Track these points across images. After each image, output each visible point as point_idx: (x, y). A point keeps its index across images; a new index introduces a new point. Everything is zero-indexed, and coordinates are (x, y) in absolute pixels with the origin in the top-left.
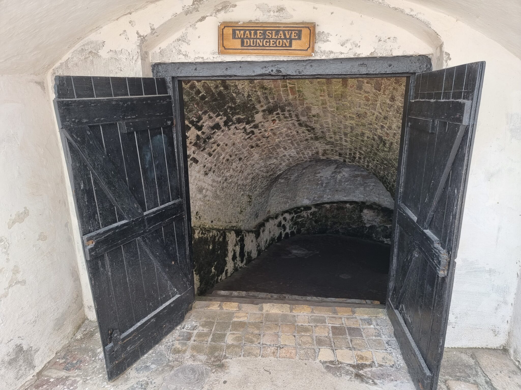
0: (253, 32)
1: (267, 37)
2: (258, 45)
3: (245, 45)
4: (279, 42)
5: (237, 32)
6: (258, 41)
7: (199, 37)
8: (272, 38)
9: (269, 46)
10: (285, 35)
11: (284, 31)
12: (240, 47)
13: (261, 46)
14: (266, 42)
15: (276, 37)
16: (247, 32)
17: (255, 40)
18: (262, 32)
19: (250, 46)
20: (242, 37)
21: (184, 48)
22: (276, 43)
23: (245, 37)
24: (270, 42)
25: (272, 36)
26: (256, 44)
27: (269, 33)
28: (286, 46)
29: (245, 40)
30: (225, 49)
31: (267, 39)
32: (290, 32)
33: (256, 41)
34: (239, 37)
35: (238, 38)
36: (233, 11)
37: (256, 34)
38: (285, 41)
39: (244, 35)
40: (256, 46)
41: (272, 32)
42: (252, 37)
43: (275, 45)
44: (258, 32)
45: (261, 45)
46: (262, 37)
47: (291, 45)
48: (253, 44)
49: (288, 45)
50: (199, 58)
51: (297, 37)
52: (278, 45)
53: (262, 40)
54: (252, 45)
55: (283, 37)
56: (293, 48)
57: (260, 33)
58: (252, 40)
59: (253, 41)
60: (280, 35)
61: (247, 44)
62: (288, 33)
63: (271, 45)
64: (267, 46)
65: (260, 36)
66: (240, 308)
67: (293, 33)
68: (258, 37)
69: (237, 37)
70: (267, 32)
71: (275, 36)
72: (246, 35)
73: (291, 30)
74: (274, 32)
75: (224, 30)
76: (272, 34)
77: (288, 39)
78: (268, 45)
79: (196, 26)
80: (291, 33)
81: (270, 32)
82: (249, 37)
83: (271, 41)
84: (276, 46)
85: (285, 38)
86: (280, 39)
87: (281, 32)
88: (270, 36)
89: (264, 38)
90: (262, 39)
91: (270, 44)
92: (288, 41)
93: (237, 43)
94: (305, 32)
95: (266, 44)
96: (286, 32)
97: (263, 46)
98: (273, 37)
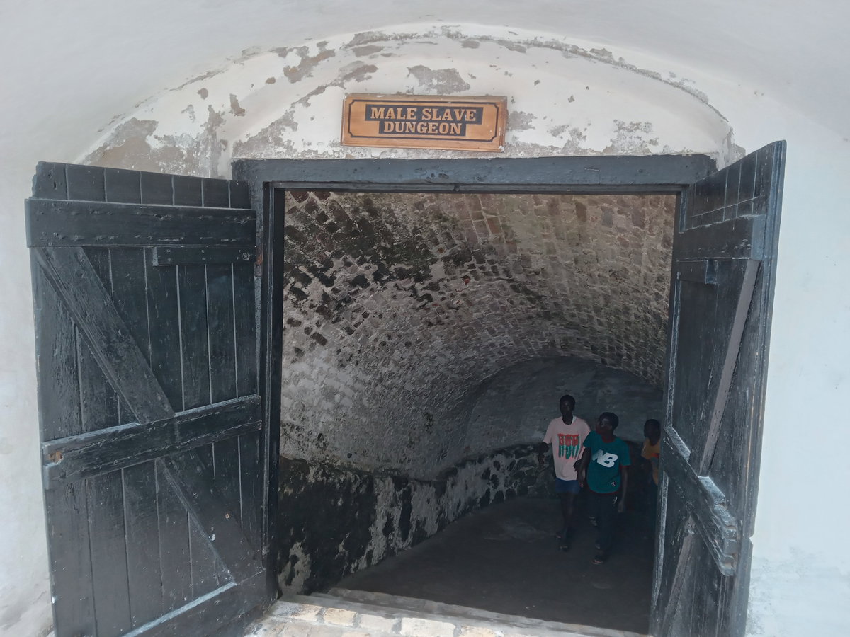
0: (399, 110)
1: (423, 118)
2: (407, 131)
3: (386, 130)
4: (444, 126)
5: (374, 109)
6: (408, 124)
7: (312, 119)
8: (431, 121)
9: (427, 134)
10: (454, 115)
11: (452, 109)
12: (377, 134)
13: (413, 133)
14: (422, 126)
15: (439, 119)
16: (391, 110)
17: (403, 123)
18: (415, 110)
19: (394, 132)
20: (382, 117)
21: (287, 135)
22: (438, 128)
23: (387, 117)
24: (428, 126)
25: (432, 117)
26: (405, 129)
27: (427, 111)
28: (455, 134)
29: (387, 123)
30: (352, 136)
31: (424, 121)
32: (463, 111)
33: (405, 125)
34: (377, 117)
35: (375, 119)
36: (370, 77)
37: (404, 112)
38: (453, 125)
39: (385, 115)
40: (404, 133)
41: (432, 111)
42: (399, 117)
43: (436, 132)
44: (409, 110)
45: (413, 131)
46: (415, 118)
47: (463, 132)
48: (400, 129)
49: (458, 131)
50: (310, 151)
51: (474, 119)
52: (441, 131)
53: (414, 123)
54: (397, 130)
55: (450, 119)
56: (467, 137)
57: (412, 111)
58: (397, 123)
59: (400, 125)
60: (445, 116)
61: (389, 129)
62: (460, 112)
63: (430, 131)
64: (423, 134)
65: (412, 116)
66: (356, 622)
67: (468, 112)
68: (409, 118)
69: (373, 117)
70: (424, 110)
71: (438, 117)
72: (388, 115)
73: (465, 108)
74: (435, 111)
75: (352, 107)
76: (431, 113)
77: (459, 122)
78: (424, 131)
79: (309, 101)
80: (465, 113)
81: (430, 110)
82: (393, 117)
83: (431, 124)
84: (439, 134)
85: (455, 121)
86: (446, 121)
87: (448, 111)
88: (430, 116)
89: (419, 120)
90: (414, 121)
91: (428, 130)
92: (460, 125)
93: (373, 127)
94: (488, 111)
95: (422, 130)
96: (457, 111)
97: (416, 132)
98: (434, 118)
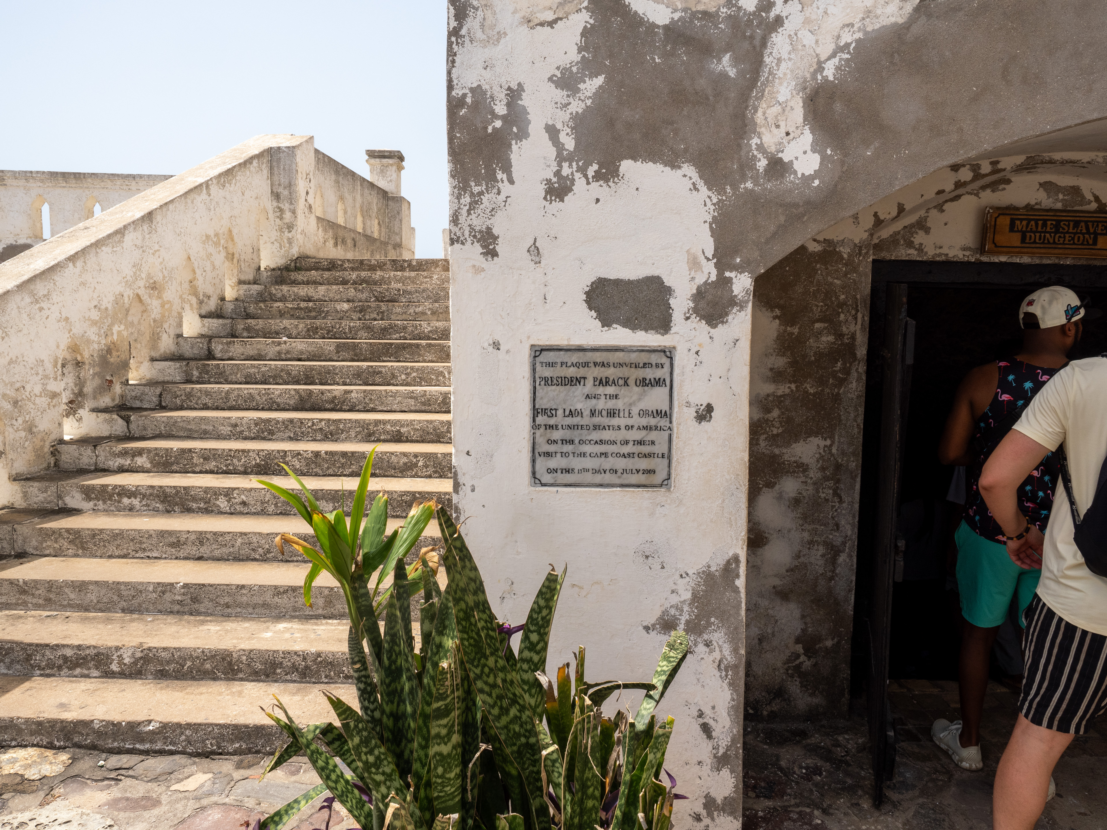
0: (1040, 223)
1: (1061, 230)
2: (1046, 241)
3: (1027, 241)
4: (1079, 237)
5: (1018, 222)
6: (1048, 235)
7: (946, 224)
8: (1068, 232)
9: (1063, 244)
10: (1087, 228)
11: (1086, 222)
12: (1018, 244)
13: (1051, 244)
14: (1060, 237)
15: (1075, 231)
16: (1033, 223)
17: (1043, 235)
18: (1054, 223)
19: (1035, 242)
20: (1024, 229)
21: (919, 238)
22: (1073, 239)
23: (1029, 229)
24: (1065, 237)
25: (1069, 229)
26: (1044, 240)
27: (1064, 224)
28: (1088, 244)
29: (1028, 234)
30: (996, 246)
31: (1062, 233)
32: (1095, 224)
33: (1045, 236)
34: (1020, 228)
35: (1018, 231)
36: (1004, 189)
37: (1045, 225)
38: (1087, 236)
40: (1043, 243)
41: (1069, 225)
42: (1039, 229)
43: (1072, 242)
44: (1049, 223)
45: (1051, 241)
46: (1053, 230)
47: (1095, 243)
48: (1040, 239)
49: (1091, 242)
50: (940, 255)
51: (1105, 232)
52: (1076, 241)
53: (1053, 235)
54: (1037, 241)
55: (1084, 231)
56: (1098, 247)
57: (1052, 224)
58: (1038, 235)
59: (1040, 236)
60: (1080, 228)
61: (1030, 240)
62: (1093, 225)
63: (1067, 242)
64: (1060, 244)
65: (1051, 229)
67: (1100, 225)
68: (1048, 229)
69: (1016, 229)
70: (1062, 223)
71: (1073, 229)
72: (1030, 227)
73: (1097, 222)
74: (1072, 224)
75: (998, 220)
77: (1092, 234)
78: (1061, 242)
79: (944, 208)
80: (1098, 226)
81: (1067, 223)
82: (1034, 229)
83: (1067, 235)
84: (1074, 244)
85: (1088, 232)
86: (1081, 233)
87: (1083, 224)
88: (1066, 228)
89: (1056, 233)
90: (1052, 233)
91: (1064, 241)
92: (1092, 236)
93: (1015, 239)
95: (1059, 241)
96: (1090, 224)
97: (1054, 243)
98: (1071, 230)
